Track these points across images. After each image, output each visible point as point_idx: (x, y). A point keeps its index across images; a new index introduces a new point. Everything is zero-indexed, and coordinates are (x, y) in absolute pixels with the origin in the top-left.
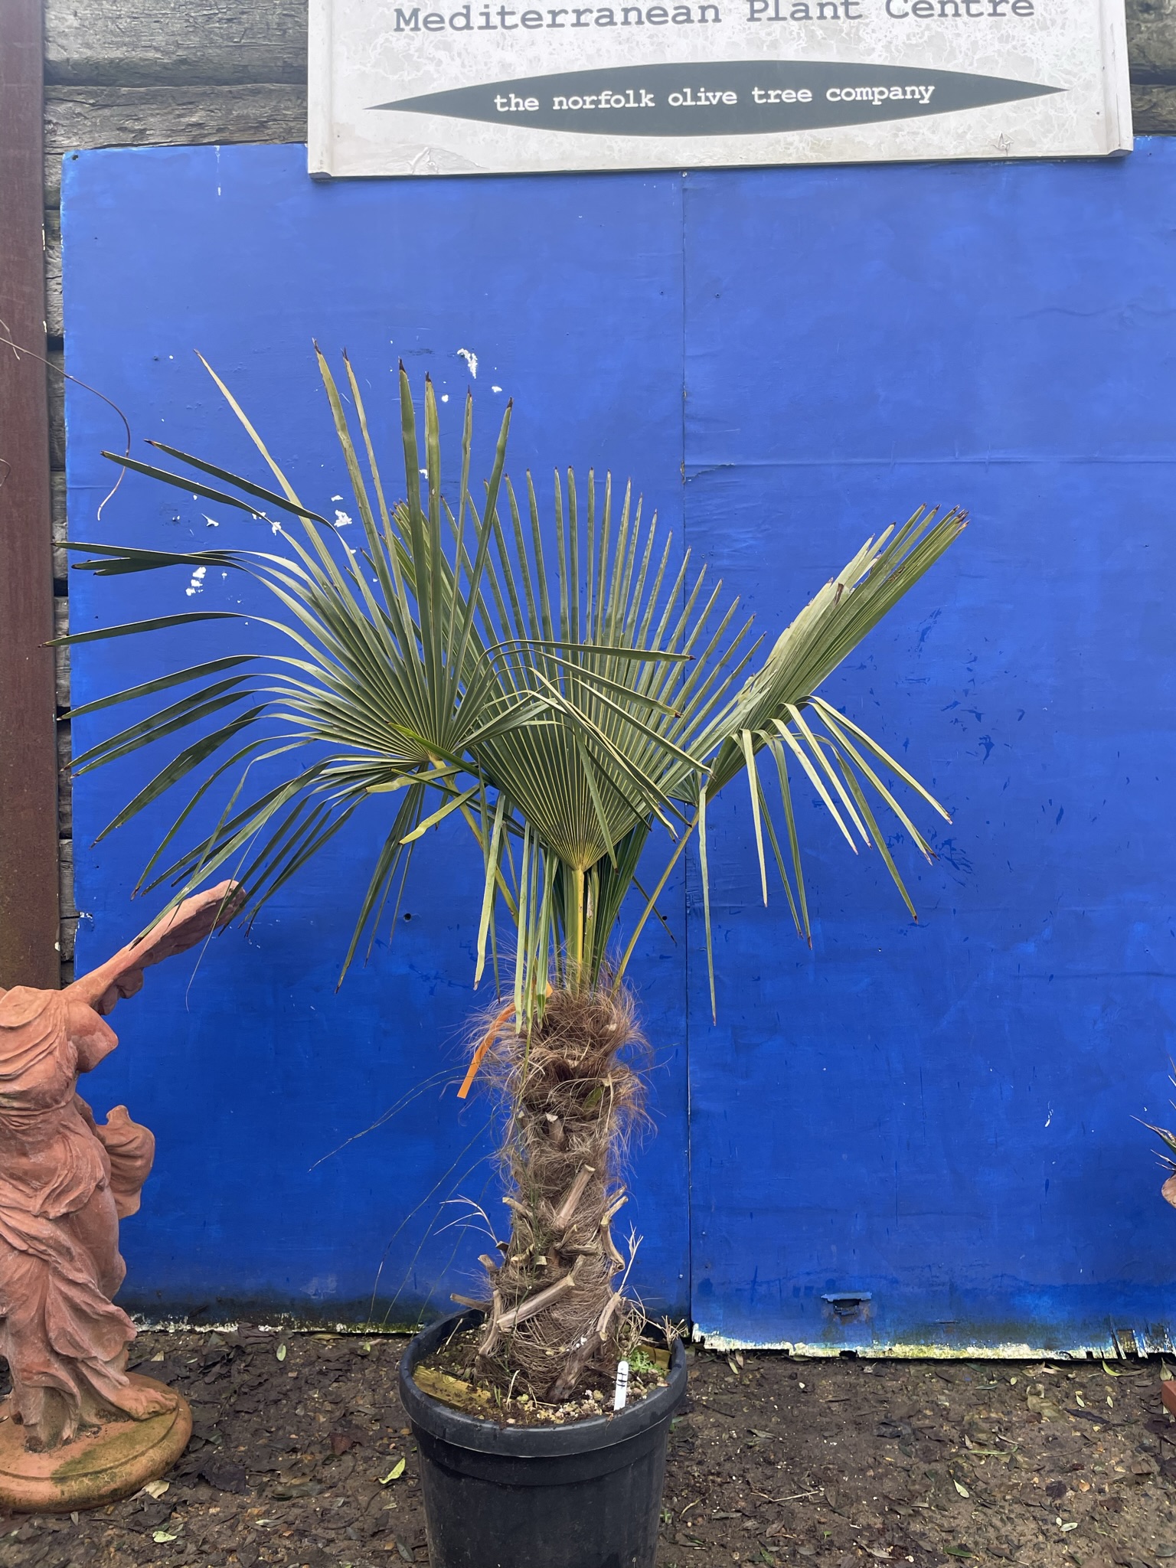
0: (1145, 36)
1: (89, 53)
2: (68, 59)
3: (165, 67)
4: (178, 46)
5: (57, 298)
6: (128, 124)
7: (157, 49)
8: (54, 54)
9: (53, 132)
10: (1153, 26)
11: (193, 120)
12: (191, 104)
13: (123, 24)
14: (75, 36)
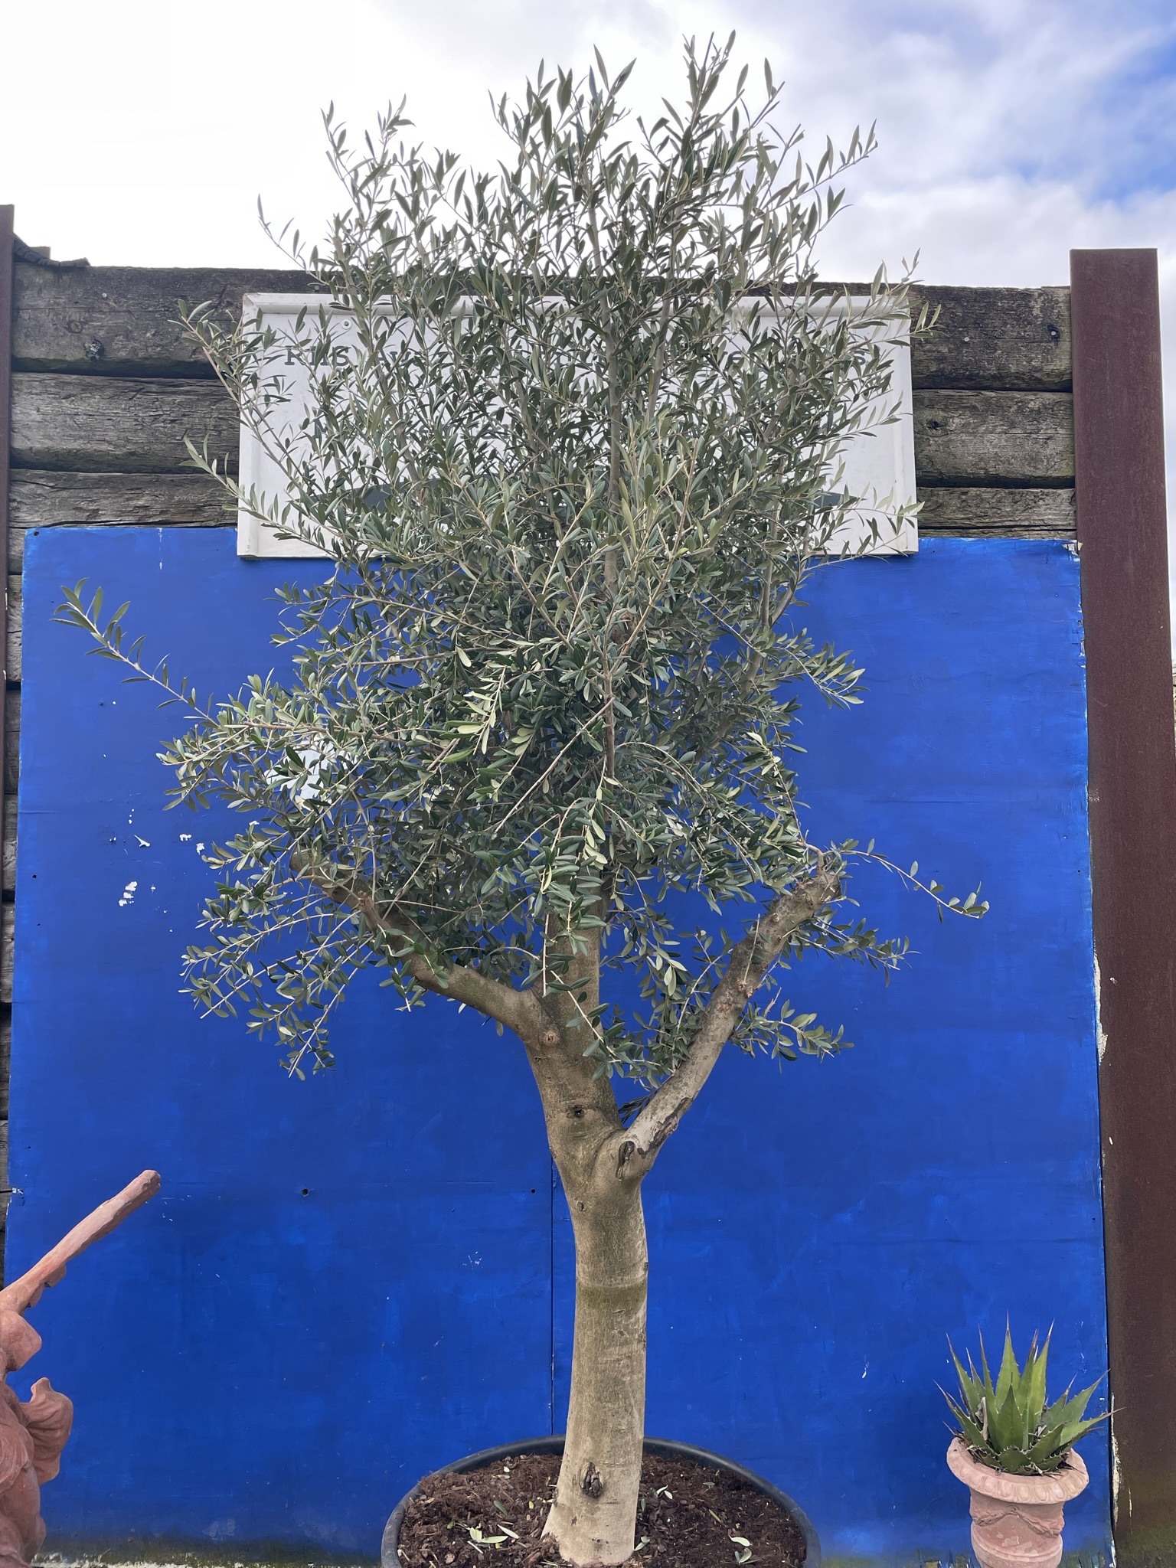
0: (934, 448)
1: (49, 443)
2: (31, 448)
3: (116, 457)
4: (128, 441)
5: (16, 650)
6: (83, 505)
7: (109, 443)
8: (19, 443)
9: (17, 509)
10: (940, 441)
11: (140, 503)
12: (138, 489)
13: (80, 419)
14: (38, 428)
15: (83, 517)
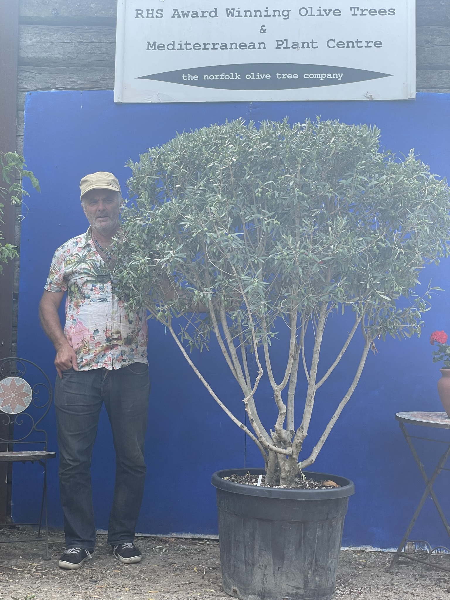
0: (427, 53)
3: (63, 60)
5: (20, 143)
6: (49, 81)
7: (60, 54)
9: (22, 83)
10: (430, 49)
11: (73, 80)
12: (72, 74)
14: (30, 48)
15: (49, 86)
